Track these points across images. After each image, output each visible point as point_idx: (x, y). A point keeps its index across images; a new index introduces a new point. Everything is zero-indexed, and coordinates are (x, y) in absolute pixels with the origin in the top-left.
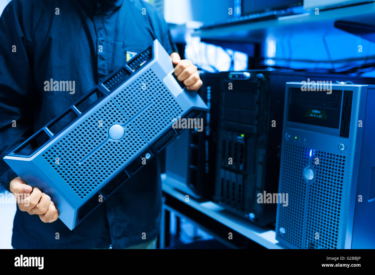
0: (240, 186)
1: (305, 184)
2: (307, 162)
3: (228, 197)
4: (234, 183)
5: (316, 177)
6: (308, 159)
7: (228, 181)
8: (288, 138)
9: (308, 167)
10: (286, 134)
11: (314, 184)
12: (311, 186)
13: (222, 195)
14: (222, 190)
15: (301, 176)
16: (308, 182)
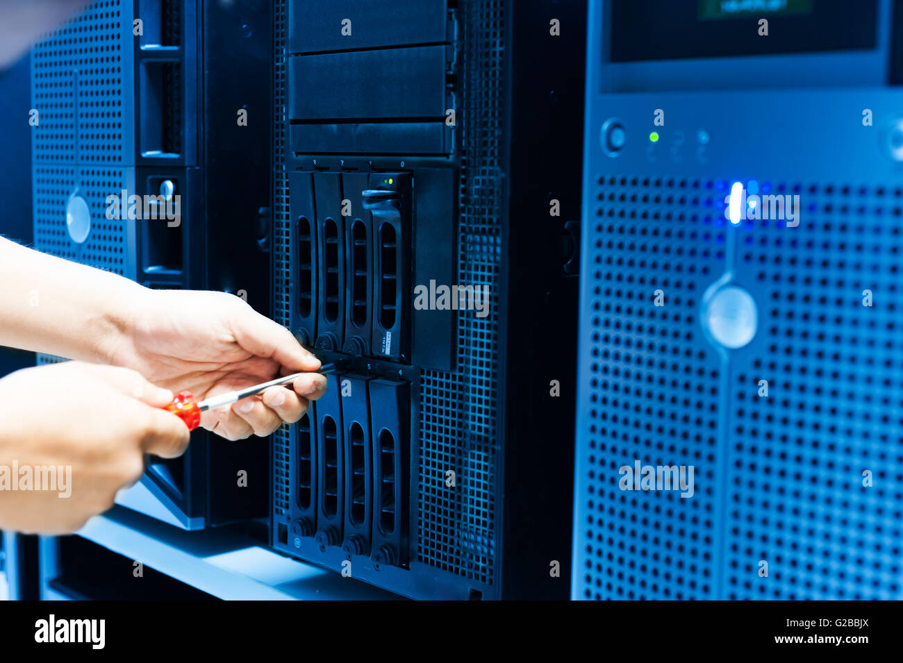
0: (386, 438)
1: (715, 374)
2: (720, 255)
3: (331, 504)
4: (356, 431)
5: (770, 322)
6: (721, 238)
7: (329, 425)
8: (613, 148)
9: (727, 278)
10: (606, 126)
11: (757, 364)
12: (742, 379)
13: (304, 498)
14: (304, 472)
15: (689, 336)
16: (725, 358)
